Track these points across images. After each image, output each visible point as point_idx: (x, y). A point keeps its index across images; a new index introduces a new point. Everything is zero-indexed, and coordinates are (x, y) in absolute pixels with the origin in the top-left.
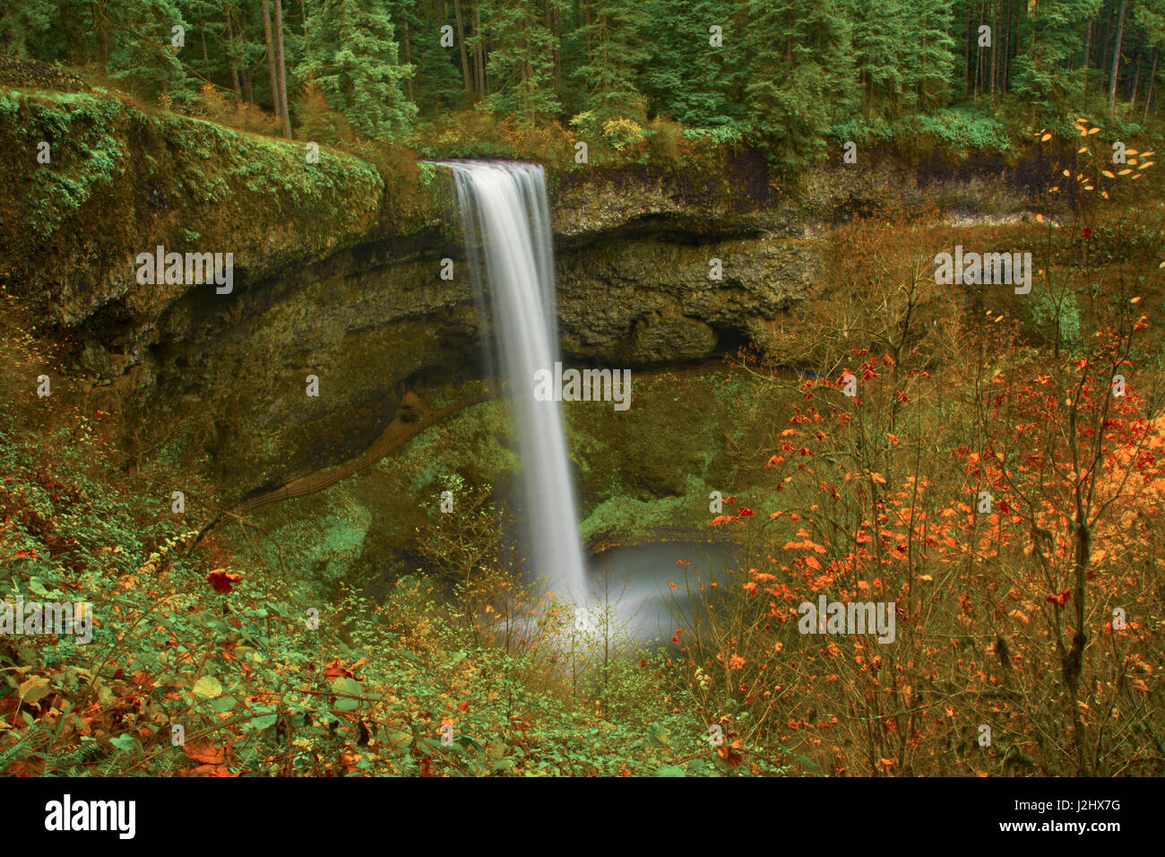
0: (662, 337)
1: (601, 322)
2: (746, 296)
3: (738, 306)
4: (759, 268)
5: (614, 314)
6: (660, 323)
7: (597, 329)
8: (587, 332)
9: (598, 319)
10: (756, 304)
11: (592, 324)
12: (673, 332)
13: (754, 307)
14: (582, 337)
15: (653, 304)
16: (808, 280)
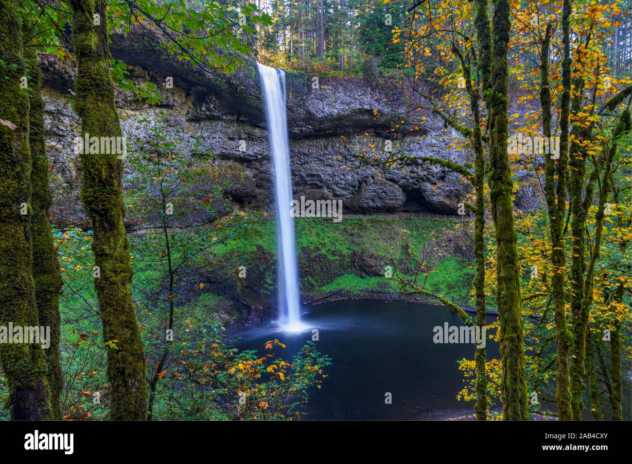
0: (375, 191)
1: (343, 182)
2: (420, 168)
3: (415, 174)
4: (427, 152)
5: (349, 177)
6: (374, 183)
7: (341, 186)
8: (335, 187)
9: (341, 180)
10: (425, 173)
11: (338, 183)
12: (381, 189)
13: (424, 175)
14: (333, 190)
15: (369, 172)
16: (454, 159)
